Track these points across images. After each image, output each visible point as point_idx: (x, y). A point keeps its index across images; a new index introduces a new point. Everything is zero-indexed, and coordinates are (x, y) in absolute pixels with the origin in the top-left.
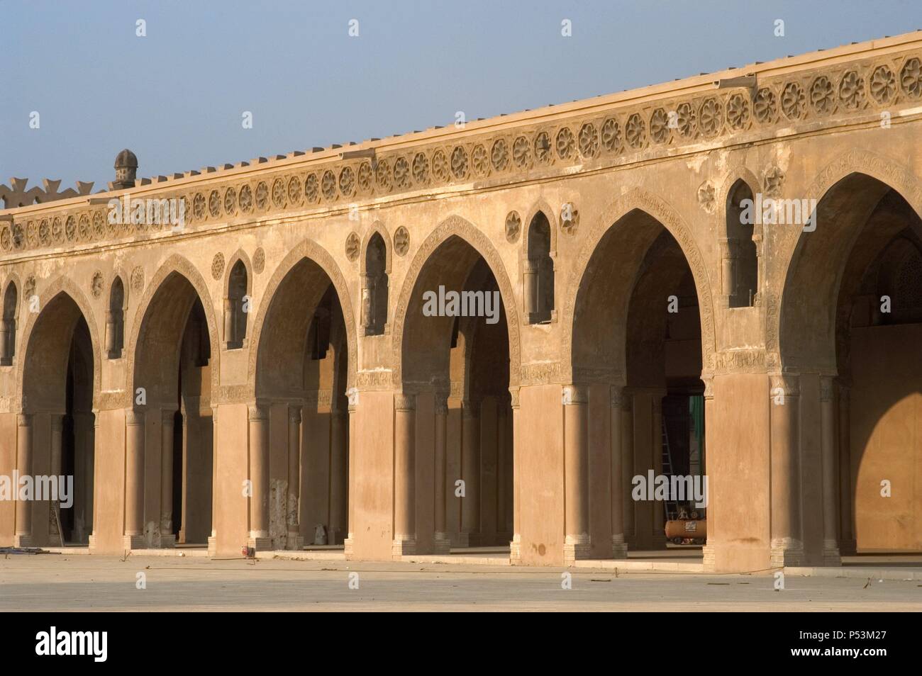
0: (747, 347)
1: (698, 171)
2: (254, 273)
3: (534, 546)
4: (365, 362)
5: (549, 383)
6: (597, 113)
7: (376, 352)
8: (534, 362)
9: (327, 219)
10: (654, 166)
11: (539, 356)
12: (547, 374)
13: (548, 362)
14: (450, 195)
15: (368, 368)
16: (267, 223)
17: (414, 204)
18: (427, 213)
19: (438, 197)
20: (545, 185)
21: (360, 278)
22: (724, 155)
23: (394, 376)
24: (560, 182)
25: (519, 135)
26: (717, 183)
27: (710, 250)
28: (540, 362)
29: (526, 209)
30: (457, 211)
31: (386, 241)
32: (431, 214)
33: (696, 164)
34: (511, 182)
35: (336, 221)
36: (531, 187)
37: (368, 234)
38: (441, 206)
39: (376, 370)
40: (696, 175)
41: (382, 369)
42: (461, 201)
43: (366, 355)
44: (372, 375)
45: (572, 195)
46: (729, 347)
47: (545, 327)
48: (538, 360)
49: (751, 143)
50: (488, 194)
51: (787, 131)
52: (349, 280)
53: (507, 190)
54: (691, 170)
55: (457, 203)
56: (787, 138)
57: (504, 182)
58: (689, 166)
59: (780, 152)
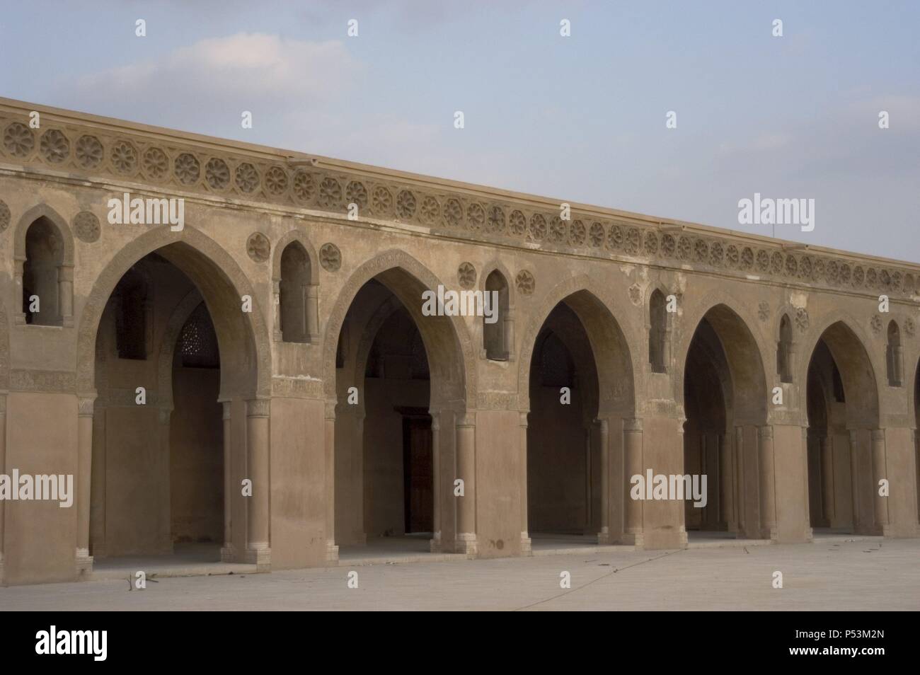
0: (663, 400)
1: (628, 275)
2: (76, 241)
3: (492, 542)
4: (283, 367)
5: (507, 409)
6: (546, 209)
7: (298, 359)
8: (490, 391)
9: (214, 209)
10: (595, 263)
11: (495, 386)
12: (505, 402)
13: (505, 392)
14: (398, 231)
15: (287, 373)
16: (105, 187)
17: (349, 228)
18: (365, 240)
19: (383, 229)
20: (501, 250)
21: (271, 282)
22: (646, 270)
23: (326, 386)
24: (515, 252)
25: (473, 202)
26: (642, 286)
27: (639, 331)
28: (496, 391)
29: (481, 264)
30: (402, 247)
31: (311, 254)
32: (369, 242)
33: (627, 270)
34: (472, 239)
35: (230, 214)
36: (487, 248)
37: (285, 240)
38: (383, 238)
39: (298, 378)
40: (627, 277)
41: (308, 378)
42: (408, 239)
43: (284, 361)
44: (296, 382)
45: (528, 265)
46: (652, 398)
47: (502, 364)
48: (495, 389)
49: (664, 268)
50: (440, 241)
51: (687, 267)
52: (254, 280)
53: (461, 244)
54: (624, 273)
55: (403, 239)
56: (686, 272)
57: (464, 237)
58: (622, 270)
59: (680, 278)
